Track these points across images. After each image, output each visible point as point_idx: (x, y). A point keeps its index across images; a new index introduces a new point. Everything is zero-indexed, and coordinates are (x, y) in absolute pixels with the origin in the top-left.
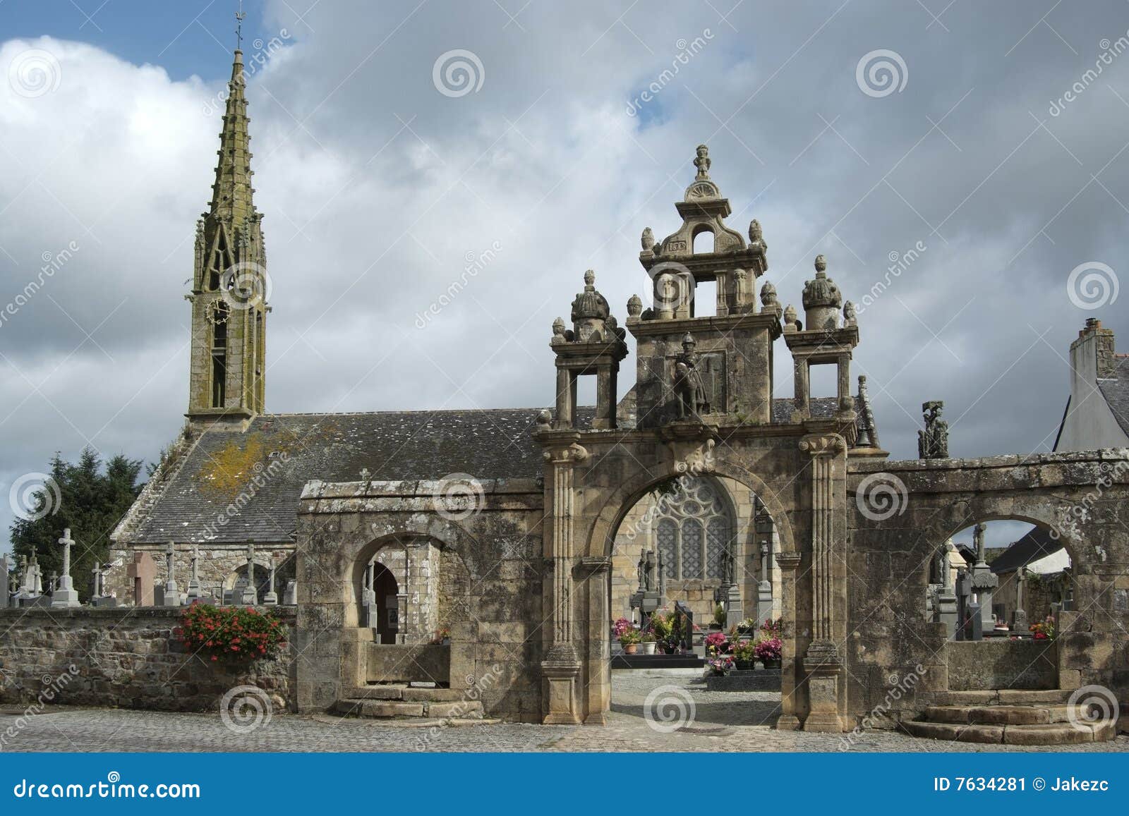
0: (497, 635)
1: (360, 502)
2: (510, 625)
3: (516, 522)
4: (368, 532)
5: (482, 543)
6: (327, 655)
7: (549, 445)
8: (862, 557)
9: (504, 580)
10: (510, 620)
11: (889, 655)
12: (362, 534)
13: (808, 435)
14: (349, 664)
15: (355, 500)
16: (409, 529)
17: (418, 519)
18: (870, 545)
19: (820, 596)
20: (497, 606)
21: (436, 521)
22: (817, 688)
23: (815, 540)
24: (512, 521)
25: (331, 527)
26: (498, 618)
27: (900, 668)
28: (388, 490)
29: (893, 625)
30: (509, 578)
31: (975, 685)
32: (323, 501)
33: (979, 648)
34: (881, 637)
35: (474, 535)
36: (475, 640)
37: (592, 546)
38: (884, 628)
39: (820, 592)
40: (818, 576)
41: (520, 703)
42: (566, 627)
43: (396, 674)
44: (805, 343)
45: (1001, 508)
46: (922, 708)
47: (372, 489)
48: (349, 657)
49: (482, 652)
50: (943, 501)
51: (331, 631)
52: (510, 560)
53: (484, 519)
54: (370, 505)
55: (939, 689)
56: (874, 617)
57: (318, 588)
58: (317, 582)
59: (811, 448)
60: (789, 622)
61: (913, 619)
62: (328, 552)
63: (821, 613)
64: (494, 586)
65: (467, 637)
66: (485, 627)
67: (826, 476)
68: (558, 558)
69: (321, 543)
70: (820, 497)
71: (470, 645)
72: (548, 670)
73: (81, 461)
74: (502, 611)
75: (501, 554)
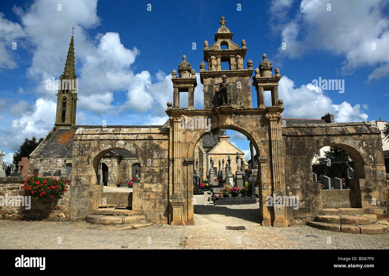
0: (151, 189)
1: (98, 136)
2: (156, 184)
3: (159, 144)
4: (101, 147)
5: (146, 152)
6: (83, 197)
7: (172, 114)
8: (288, 158)
9: (154, 167)
10: (156, 183)
11: (301, 196)
12: (98, 148)
13: (269, 113)
14: (92, 200)
15: (96, 135)
16: (117, 146)
17: (121, 143)
18: (291, 154)
19: (276, 173)
20: (151, 177)
21: (127, 143)
22: (277, 209)
23: (273, 152)
24: (157, 144)
25: (86, 145)
26: (152, 182)
27: (305, 200)
28: (109, 131)
29: (301, 184)
30: (156, 166)
31: (329, 206)
32: (84, 135)
33: (329, 193)
34: (297, 189)
35: (142, 149)
36: (142, 190)
37: (189, 154)
38: (298, 185)
39: (276, 172)
40: (275, 166)
41: (160, 216)
42: (179, 185)
43: (111, 204)
44: (263, 81)
45: (336, 141)
46: (314, 216)
47: (103, 131)
48: (92, 197)
49: (145, 195)
50: (316, 138)
51: (85, 187)
52: (156, 159)
53: (146, 143)
54: (102, 137)
55: (320, 209)
56: (294, 181)
57: (80, 170)
58: (80, 167)
59: (270, 117)
60: (265, 183)
61: (308, 182)
62: (85, 155)
63: (276, 180)
64: (150, 169)
65: (139, 189)
66: (147, 186)
67: (275, 128)
68: (176, 158)
69: (82, 152)
70: (274, 136)
71: (141, 193)
72: (172, 203)
73: (32, 139)
74: (153, 179)
75: (153, 156)
